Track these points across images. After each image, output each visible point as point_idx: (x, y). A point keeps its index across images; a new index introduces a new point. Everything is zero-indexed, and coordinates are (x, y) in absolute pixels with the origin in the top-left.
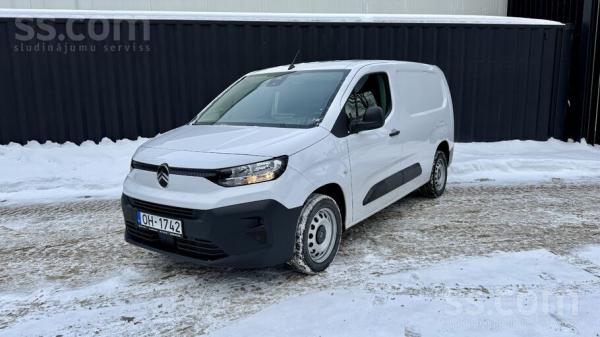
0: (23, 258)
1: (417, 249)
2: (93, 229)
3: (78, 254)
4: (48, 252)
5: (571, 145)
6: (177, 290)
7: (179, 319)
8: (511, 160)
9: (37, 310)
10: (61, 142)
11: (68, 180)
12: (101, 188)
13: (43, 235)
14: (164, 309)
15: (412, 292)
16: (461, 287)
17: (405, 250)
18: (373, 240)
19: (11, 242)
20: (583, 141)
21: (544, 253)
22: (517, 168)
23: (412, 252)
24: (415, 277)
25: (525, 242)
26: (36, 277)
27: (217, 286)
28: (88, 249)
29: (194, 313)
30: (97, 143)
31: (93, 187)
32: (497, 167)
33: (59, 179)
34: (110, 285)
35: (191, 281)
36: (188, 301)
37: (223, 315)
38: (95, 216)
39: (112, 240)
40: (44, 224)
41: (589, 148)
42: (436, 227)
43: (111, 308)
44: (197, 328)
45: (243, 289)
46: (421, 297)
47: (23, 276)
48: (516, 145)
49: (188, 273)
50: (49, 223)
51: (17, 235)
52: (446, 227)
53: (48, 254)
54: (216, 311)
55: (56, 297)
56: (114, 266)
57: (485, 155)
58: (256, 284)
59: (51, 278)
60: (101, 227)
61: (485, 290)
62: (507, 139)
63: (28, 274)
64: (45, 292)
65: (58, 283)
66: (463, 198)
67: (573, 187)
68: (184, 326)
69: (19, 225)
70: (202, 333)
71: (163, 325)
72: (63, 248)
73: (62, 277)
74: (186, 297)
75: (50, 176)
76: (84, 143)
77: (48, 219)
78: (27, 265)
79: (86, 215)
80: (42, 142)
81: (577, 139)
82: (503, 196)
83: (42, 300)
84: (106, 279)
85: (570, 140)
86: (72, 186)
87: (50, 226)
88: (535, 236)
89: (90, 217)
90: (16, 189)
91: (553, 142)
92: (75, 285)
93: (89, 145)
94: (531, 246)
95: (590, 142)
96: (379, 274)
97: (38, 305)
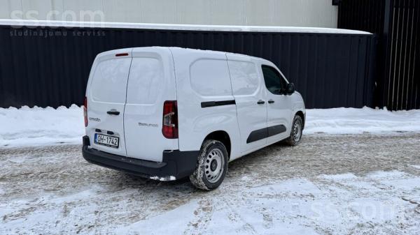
0: (26, 179)
1: (274, 173)
2: (69, 162)
3: (62, 177)
4: (42, 176)
5: (377, 111)
6: (127, 196)
7: (130, 212)
8: (338, 120)
9: (41, 207)
10: (44, 106)
11: (49, 132)
12: (71, 137)
13: (37, 166)
14: (120, 206)
15: (269, 196)
16: (299, 194)
17: (267, 174)
18: (247, 168)
19: (16, 170)
20: (385, 108)
21: (350, 175)
22: (341, 126)
23: (271, 175)
24: (272, 189)
25: (340, 169)
26: (37, 190)
27: (151, 194)
28: (68, 174)
29: (138, 209)
30: (68, 108)
31: (66, 136)
32: (329, 124)
33: (43, 131)
34: (86, 194)
35: (135, 191)
36: (134, 202)
37: (156, 209)
38: (69, 155)
39: (82, 169)
40: (36, 160)
41: (389, 113)
42: (286, 161)
43: (87, 206)
44: (141, 217)
45: (167, 196)
46: (274, 200)
47: (29, 189)
48: (342, 110)
49: (133, 187)
50: (39, 159)
51: (20, 166)
52: (292, 161)
53: (42, 177)
54: (153, 207)
55: (52, 201)
56: (86, 183)
57: (321, 117)
58: (175, 193)
59: (48, 191)
60: (74, 161)
61: (312, 196)
62: (336, 107)
63: (32, 189)
64: (45, 198)
65: (52, 193)
66: (306, 144)
67: (376, 137)
68: (133, 216)
69: (20, 160)
70: (144, 219)
71: (120, 215)
72: (51, 173)
73: (54, 190)
74: (133, 200)
75: (37, 129)
76: (59, 107)
77: (38, 156)
78: (30, 184)
79: (63, 154)
80: (31, 107)
81: (381, 107)
82: (331, 143)
83: (44, 202)
84: (81, 191)
85: (377, 107)
86: (51, 136)
87: (41, 160)
88: (347, 166)
89: (66, 155)
90: (14, 137)
91: (366, 109)
92: (63, 194)
93: (62, 109)
94: (343, 172)
95: (390, 109)
96: (250, 187)
97: (42, 205)
